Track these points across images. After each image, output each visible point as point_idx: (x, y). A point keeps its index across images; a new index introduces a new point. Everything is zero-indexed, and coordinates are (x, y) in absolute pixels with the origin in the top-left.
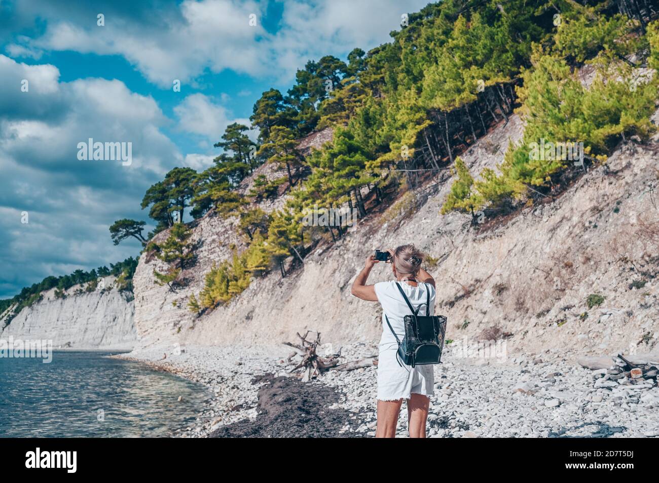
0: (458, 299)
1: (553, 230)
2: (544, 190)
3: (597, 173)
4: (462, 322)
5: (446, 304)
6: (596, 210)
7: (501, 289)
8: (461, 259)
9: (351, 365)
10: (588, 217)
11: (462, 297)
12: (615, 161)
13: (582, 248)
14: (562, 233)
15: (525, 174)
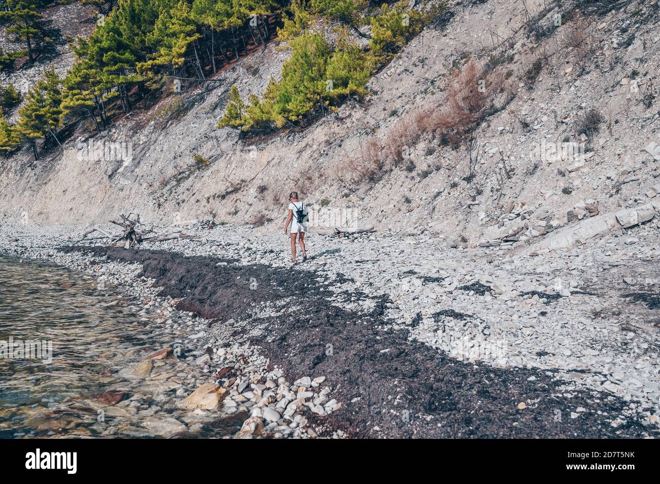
0: (228, 193)
1: (300, 152)
2: (296, 123)
3: (330, 118)
4: (233, 210)
5: (219, 197)
6: (328, 143)
7: (263, 189)
8: (231, 163)
9: (161, 238)
10: (323, 148)
11: (231, 192)
12: (343, 111)
13: (319, 168)
14: (306, 155)
15: (284, 111)
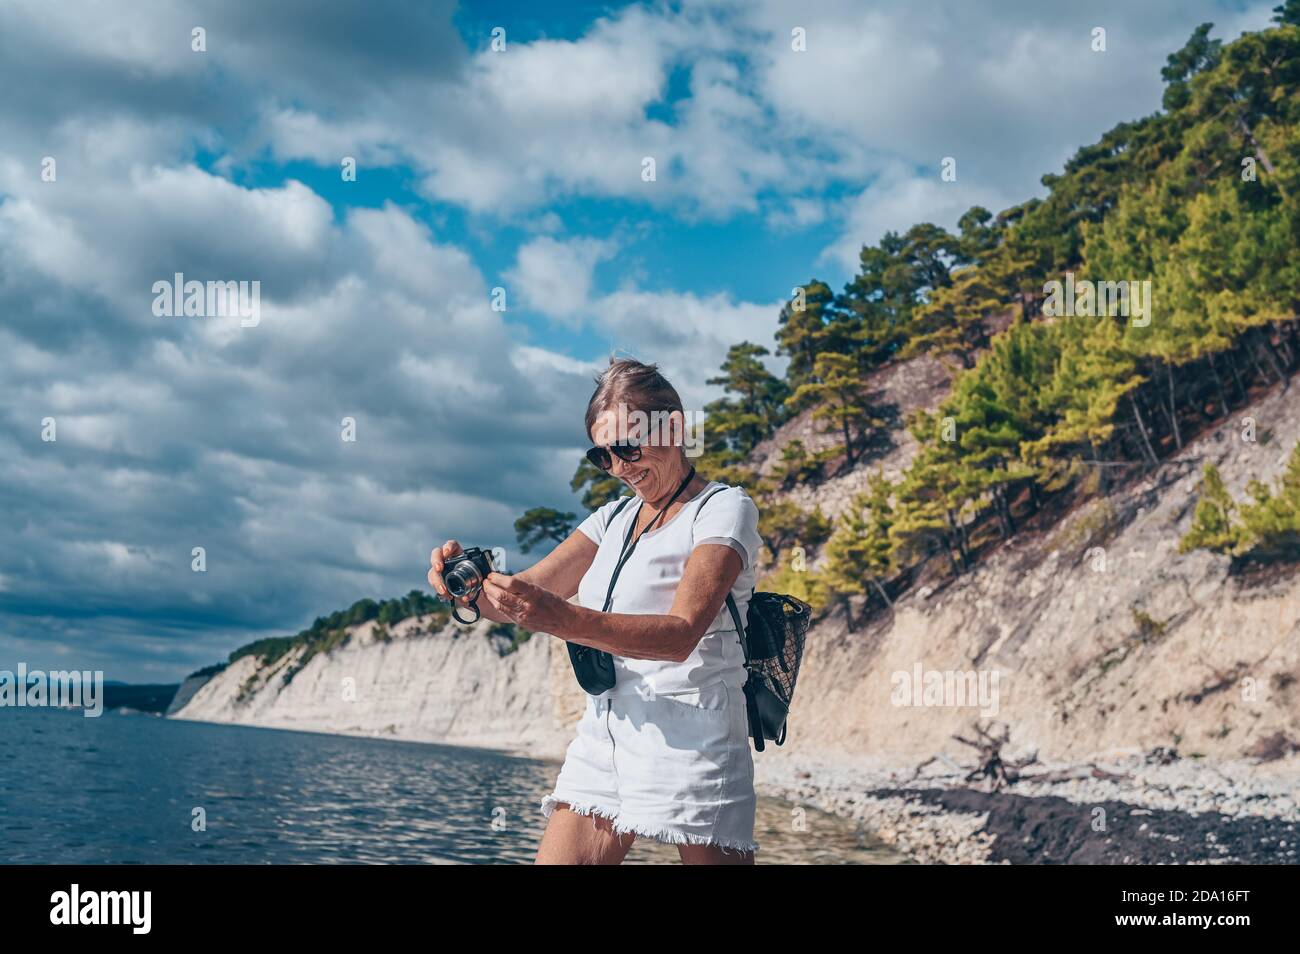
0: (1207, 691)
4: (1219, 727)
5: (1187, 698)
7: (1284, 681)
8: (1212, 627)
9: (1055, 776)
11: (1215, 689)
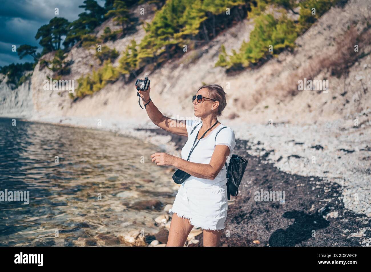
1: (257, 80)
2: (255, 64)
3: (274, 61)
6: (272, 75)
7: (236, 100)
10: (270, 78)
12: (281, 57)
13: (266, 89)
14: (260, 81)
15: (249, 58)
